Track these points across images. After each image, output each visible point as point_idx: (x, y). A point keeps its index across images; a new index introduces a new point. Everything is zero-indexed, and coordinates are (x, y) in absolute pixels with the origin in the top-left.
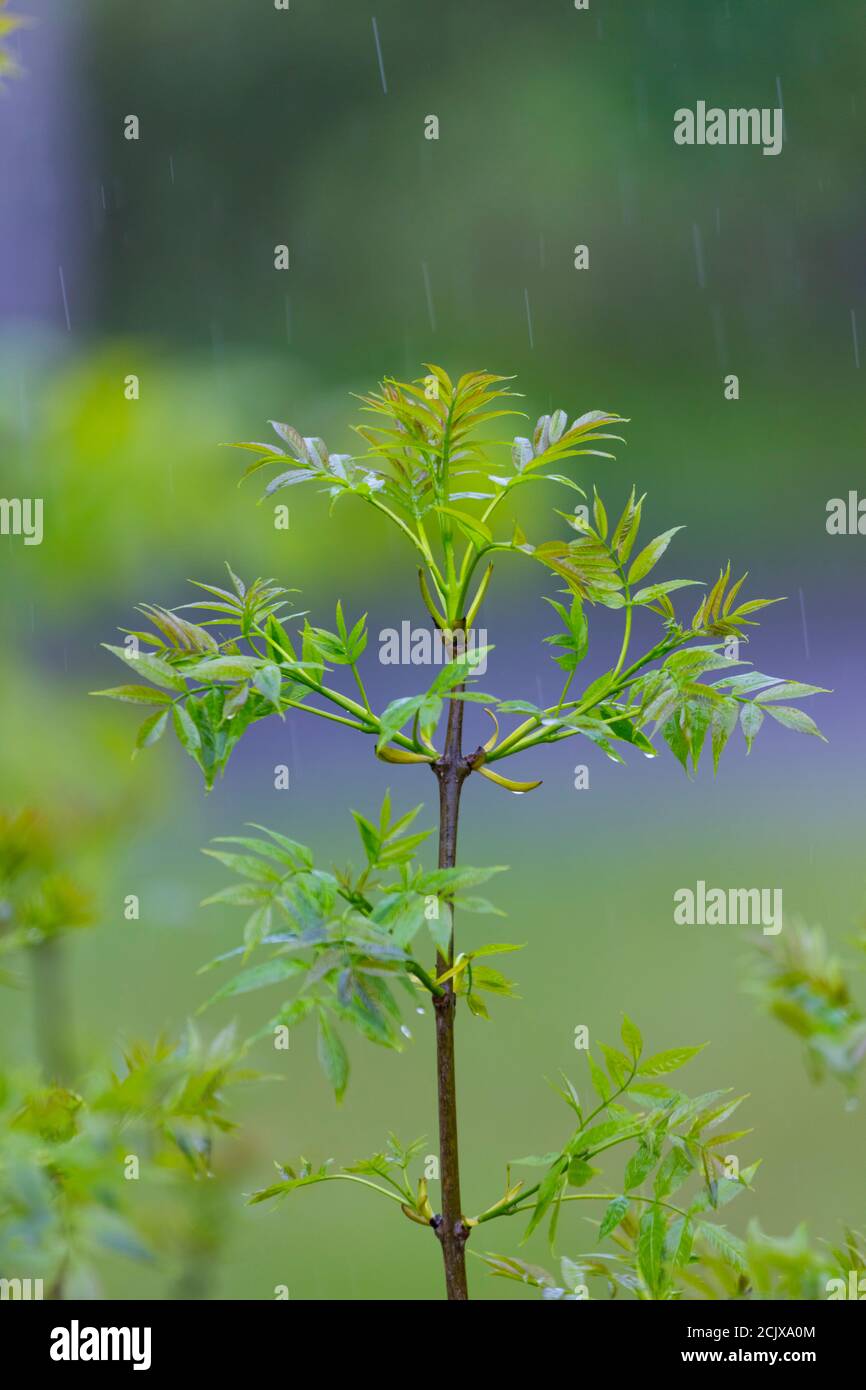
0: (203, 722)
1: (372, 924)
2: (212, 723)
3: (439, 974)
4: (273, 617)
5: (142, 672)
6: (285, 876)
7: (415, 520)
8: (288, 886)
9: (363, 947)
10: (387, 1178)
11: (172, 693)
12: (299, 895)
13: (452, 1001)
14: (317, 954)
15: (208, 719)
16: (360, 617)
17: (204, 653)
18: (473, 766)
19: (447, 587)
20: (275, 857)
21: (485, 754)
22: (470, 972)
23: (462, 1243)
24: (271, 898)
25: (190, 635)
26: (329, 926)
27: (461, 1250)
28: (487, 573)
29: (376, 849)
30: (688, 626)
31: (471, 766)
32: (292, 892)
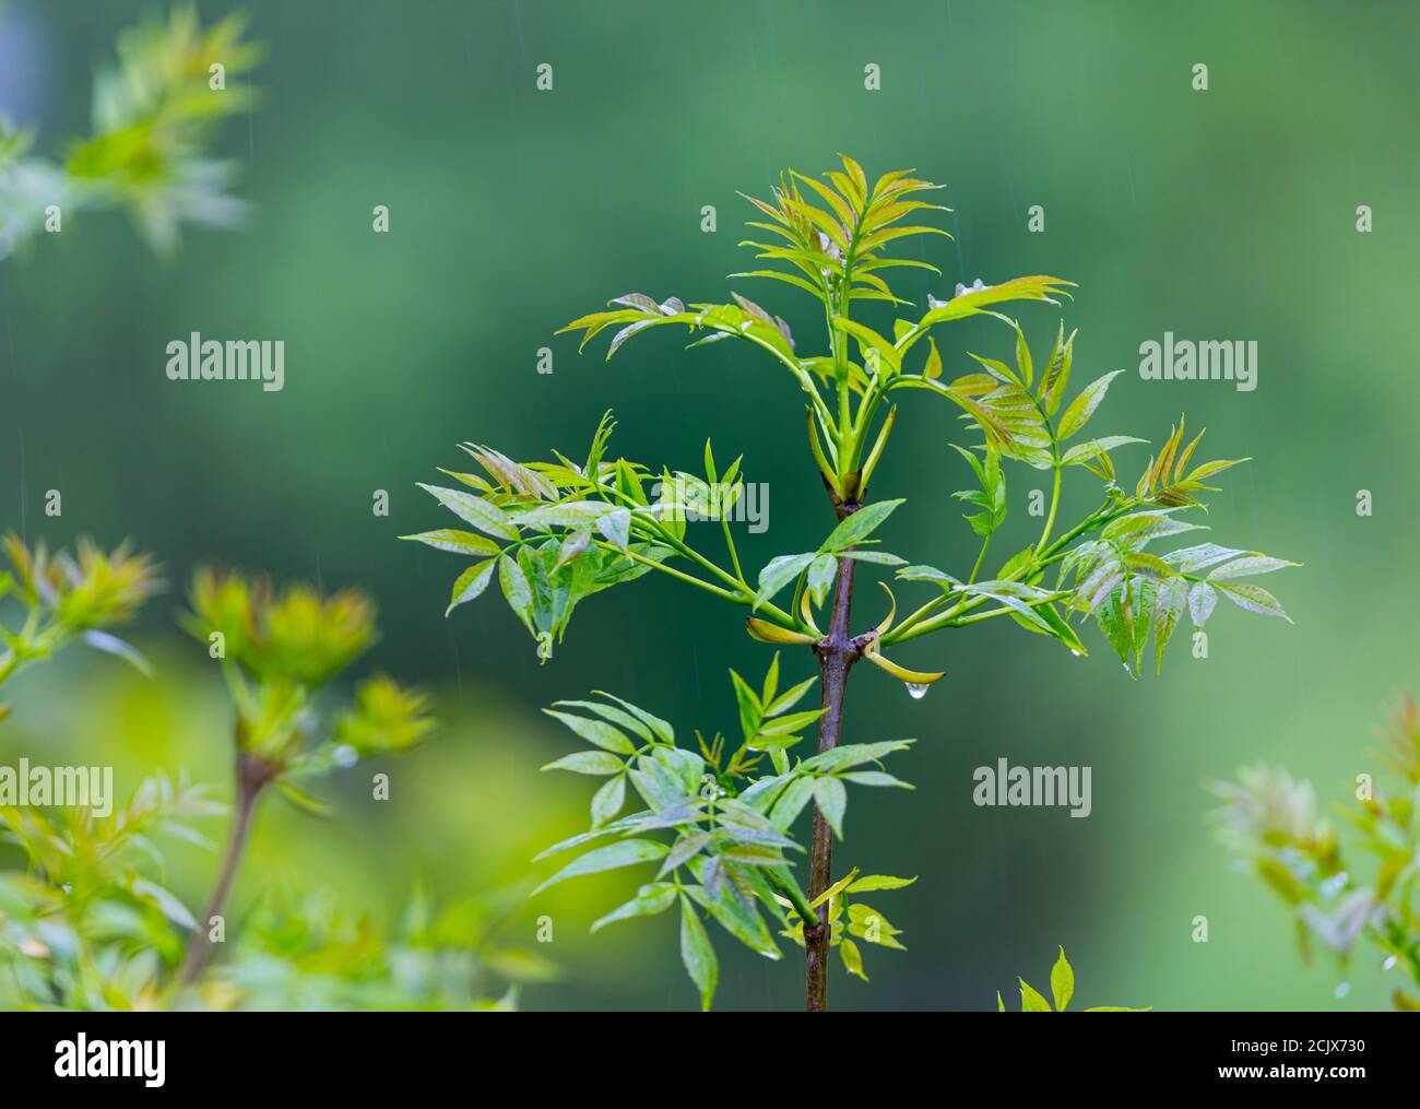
0: (537, 576)
1: (743, 807)
2: (550, 579)
5: (464, 516)
8: (646, 760)
13: (826, 933)
15: (545, 572)
16: (734, 461)
17: (541, 501)
18: (862, 651)
19: (840, 436)
25: (524, 480)
30: (1131, 492)
31: (860, 653)
32: (650, 766)
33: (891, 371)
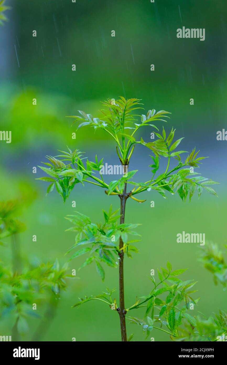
0: (63, 186)
2: (65, 186)
3: (120, 248)
4: (79, 159)
5: (48, 173)
6: (85, 225)
7: (115, 134)
8: (85, 227)
9: (105, 243)
10: (106, 299)
11: (55, 178)
12: (88, 230)
13: (123, 255)
14: (93, 245)
16: (102, 159)
19: (123, 151)
20: (82, 220)
21: (132, 193)
23: (124, 315)
24: (82, 230)
25: (59, 163)
26: (96, 238)
27: (124, 317)
28: (133, 147)
29: (108, 219)
30: (184, 162)
31: (128, 196)
32: (87, 229)
33: (133, 141)
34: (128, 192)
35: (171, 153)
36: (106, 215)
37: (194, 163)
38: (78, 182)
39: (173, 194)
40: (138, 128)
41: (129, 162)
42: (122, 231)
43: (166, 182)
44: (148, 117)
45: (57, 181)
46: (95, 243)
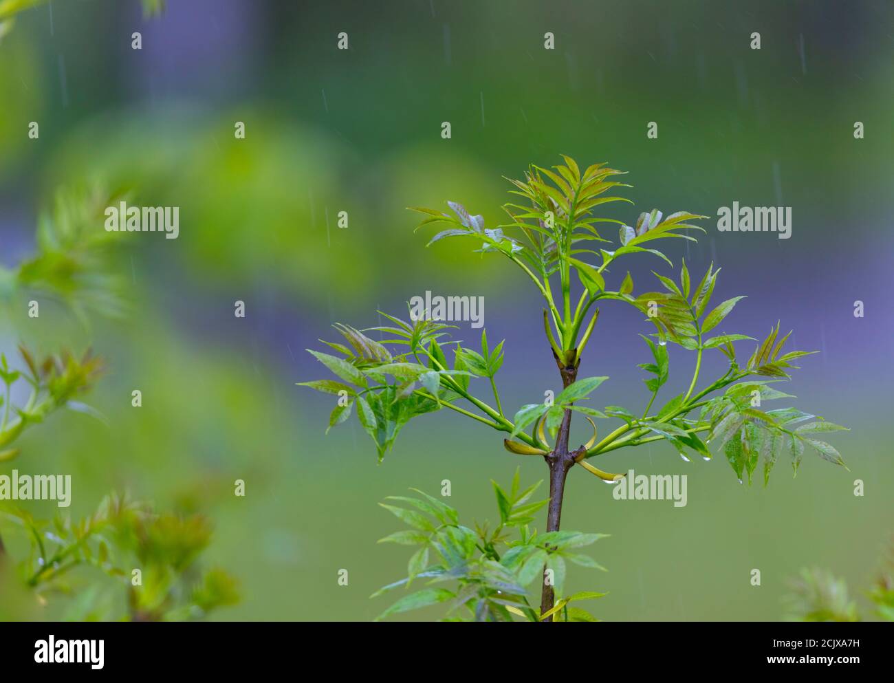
0: (378, 411)
1: (502, 567)
2: (385, 412)
3: (542, 614)
4: (435, 342)
5: (335, 372)
6: (438, 528)
7: (543, 276)
8: (441, 535)
9: (496, 583)
11: (356, 389)
12: (449, 542)
14: (461, 586)
15: (382, 409)
16: (500, 343)
17: (381, 362)
18: (576, 460)
19: (564, 326)
20: (432, 513)
21: (586, 451)
22: (566, 612)
24: (428, 542)
25: (372, 349)
26: (471, 567)
28: (595, 317)
29: (507, 511)
30: (744, 366)
31: (574, 461)
32: (444, 539)
33: (598, 289)
34: (573, 447)
35: (706, 337)
36: (501, 498)
37: (775, 367)
38: (426, 411)
39: (707, 459)
40: (611, 260)
41: (579, 360)
42: (549, 553)
43: (687, 421)
44: (641, 230)
45: (364, 398)
46: (468, 581)
